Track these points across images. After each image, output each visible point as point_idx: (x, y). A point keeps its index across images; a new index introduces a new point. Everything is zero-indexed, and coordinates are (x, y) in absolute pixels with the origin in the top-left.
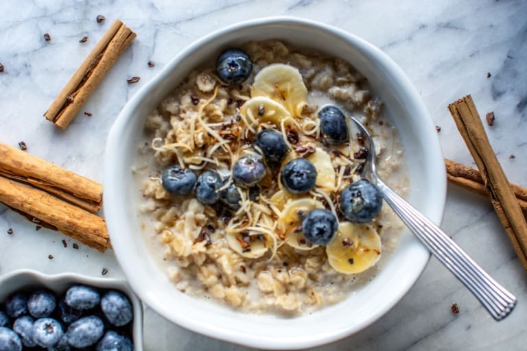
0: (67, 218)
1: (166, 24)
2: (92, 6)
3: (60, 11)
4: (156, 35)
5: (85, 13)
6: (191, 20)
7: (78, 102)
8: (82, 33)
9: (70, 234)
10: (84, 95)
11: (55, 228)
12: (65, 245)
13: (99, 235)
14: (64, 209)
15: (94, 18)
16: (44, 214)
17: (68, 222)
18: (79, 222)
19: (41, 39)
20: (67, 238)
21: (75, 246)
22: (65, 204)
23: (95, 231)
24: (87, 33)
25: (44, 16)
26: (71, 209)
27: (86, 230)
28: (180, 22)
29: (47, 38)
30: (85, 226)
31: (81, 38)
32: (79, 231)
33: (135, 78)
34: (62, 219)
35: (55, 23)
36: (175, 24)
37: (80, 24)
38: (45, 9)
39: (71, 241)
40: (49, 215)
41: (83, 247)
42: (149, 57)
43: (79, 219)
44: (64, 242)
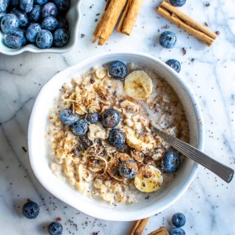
0: (111, 16)
1: (215, 68)
2: (225, 29)
3: (222, 11)
4: (208, 62)
5: (221, 25)
6: (217, 81)
7: (171, 19)
8: (210, 23)
9: (103, 17)
10: (175, 21)
11: (106, 9)
12: (97, 15)
13: (102, 32)
14: (116, 15)
15: (219, 30)
16: (113, 4)
17: (109, 17)
18: (109, 22)
19: (207, 2)
20: (100, 16)
21: (96, 20)
22: (119, 14)
23: (104, 30)
24: (211, 25)
25: (220, 3)
26: (117, 18)
27: (105, 26)
28: (216, 75)
29: (208, 5)
30: (107, 25)
31: (207, 23)
32: (105, 22)
33: (185, 51)
34: (111, 14)
35: (216, 9)
36: (215, 73)
37: (215, 23)
38: (223, 4)
39: (99, 18)
40: (113, 7)
41: (96, 24)
42: (197, 59)
43: (111, 22)
44: (99, 14)
